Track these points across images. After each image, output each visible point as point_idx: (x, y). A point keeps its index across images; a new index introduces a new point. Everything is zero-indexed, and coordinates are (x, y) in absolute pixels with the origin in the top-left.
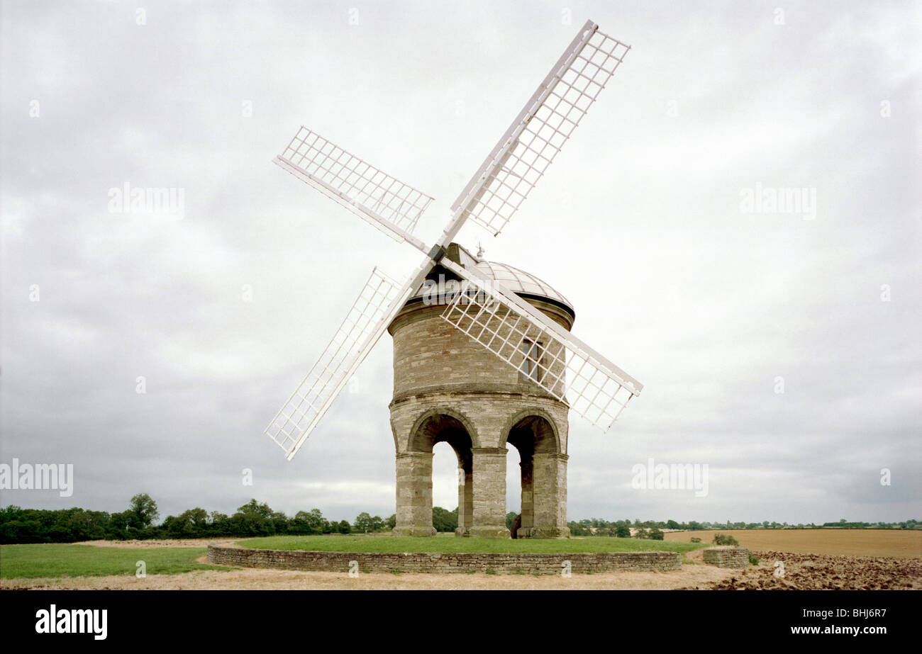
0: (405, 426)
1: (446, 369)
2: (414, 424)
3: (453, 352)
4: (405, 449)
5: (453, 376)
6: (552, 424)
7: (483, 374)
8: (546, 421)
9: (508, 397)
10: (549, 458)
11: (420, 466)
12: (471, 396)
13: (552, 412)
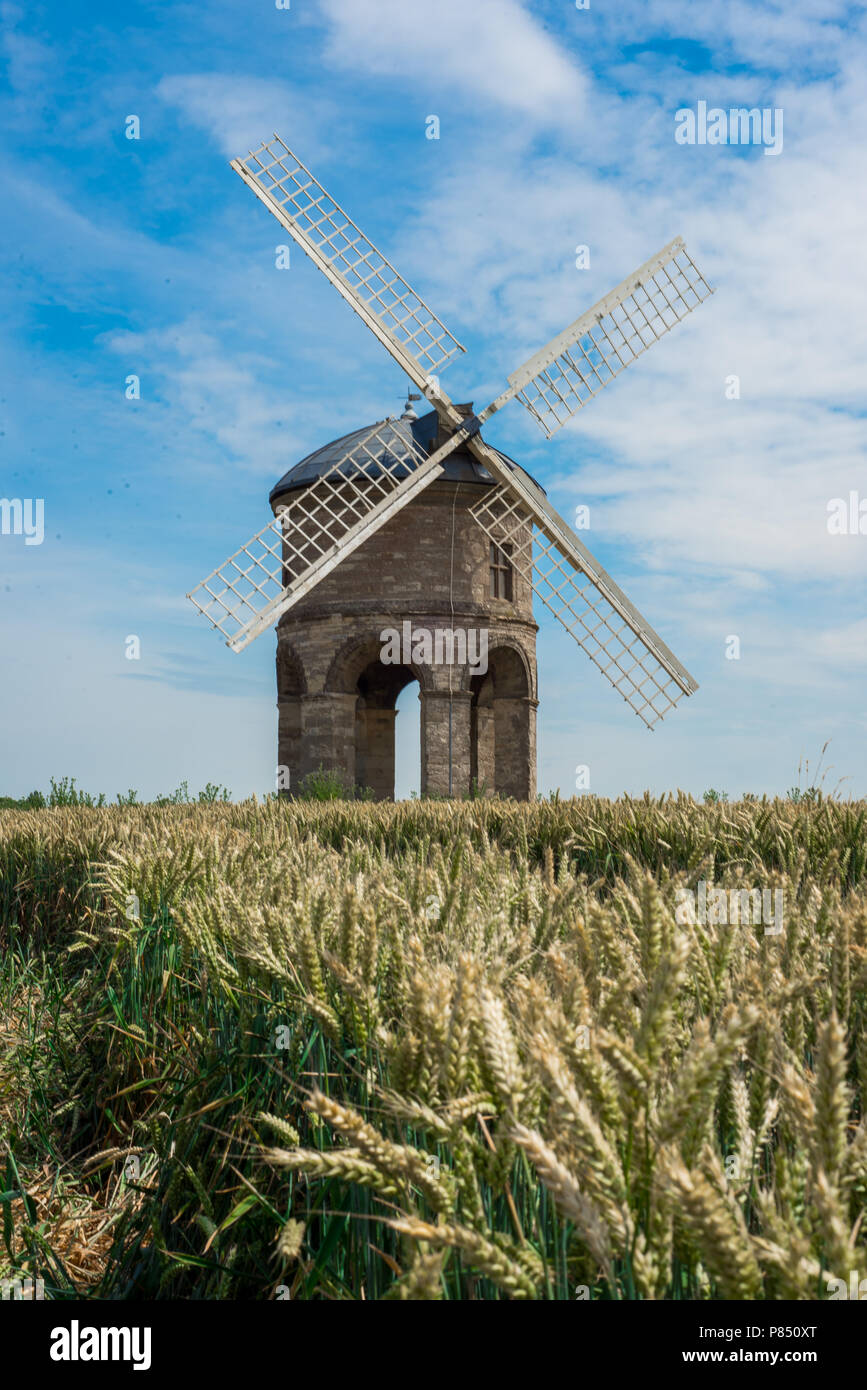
0: (320, 656)
1: (387, 579)
2: (337, 654)
3: (397, 556)
4: (321, 687)
5: (397, 589)
6: (523, 657)
7: (438, 588)
8: (516, 653)
9: (471, 620)
10: (516, 704)
11: (341, 713)
12: (422, 618)
13: (524, 642)
